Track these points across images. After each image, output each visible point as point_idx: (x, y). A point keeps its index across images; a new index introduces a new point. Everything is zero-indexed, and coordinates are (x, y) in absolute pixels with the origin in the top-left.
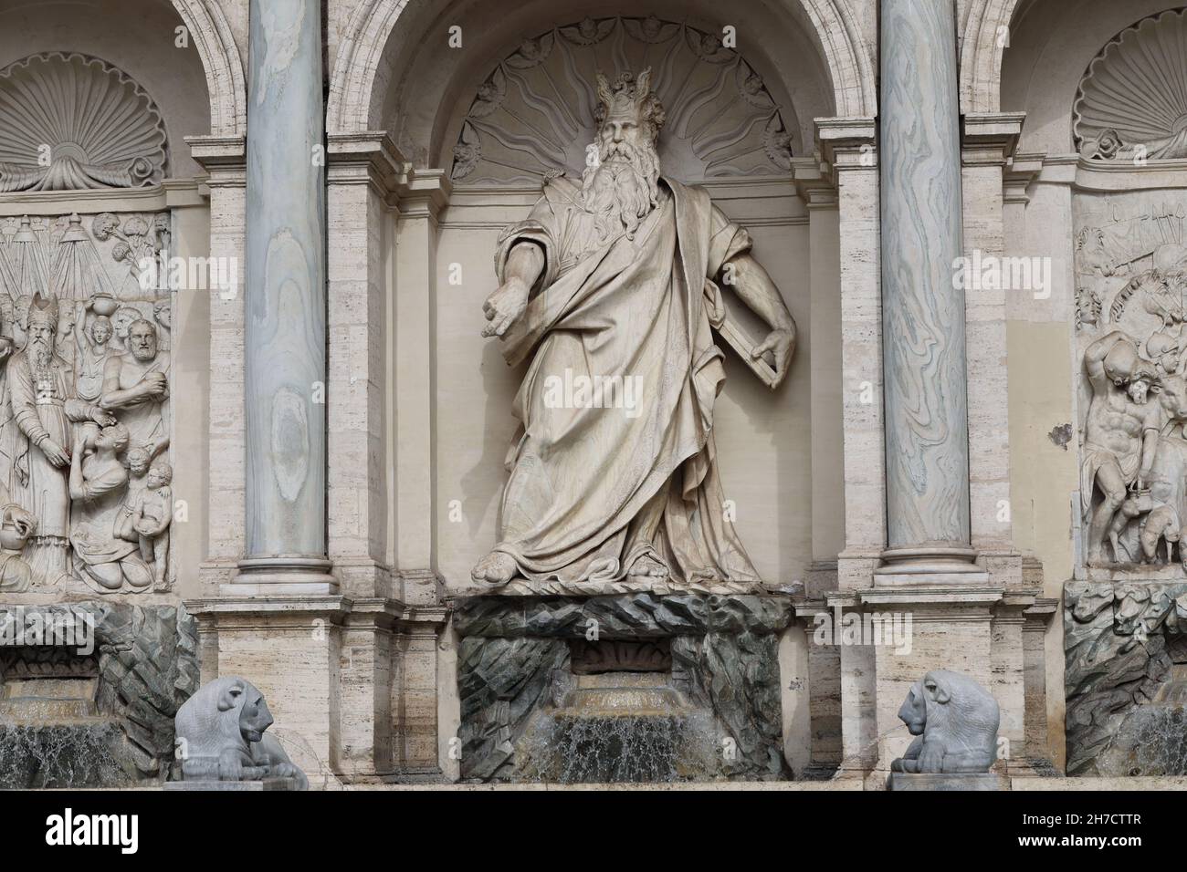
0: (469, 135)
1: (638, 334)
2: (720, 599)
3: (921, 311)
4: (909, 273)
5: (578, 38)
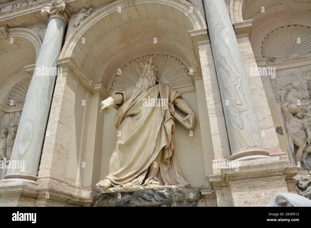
2: (175, 190)
5: (139, 61)
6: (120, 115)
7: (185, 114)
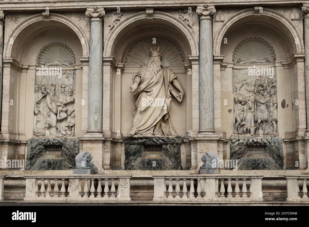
0: (128, 57)
1: (157, 92)
2: (170, 139)
3: (206, 89)
4: (204, 82)
5: (147, 41)
6: (139, 91)
7: (178, 91)
